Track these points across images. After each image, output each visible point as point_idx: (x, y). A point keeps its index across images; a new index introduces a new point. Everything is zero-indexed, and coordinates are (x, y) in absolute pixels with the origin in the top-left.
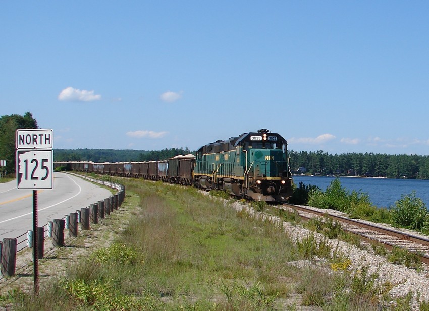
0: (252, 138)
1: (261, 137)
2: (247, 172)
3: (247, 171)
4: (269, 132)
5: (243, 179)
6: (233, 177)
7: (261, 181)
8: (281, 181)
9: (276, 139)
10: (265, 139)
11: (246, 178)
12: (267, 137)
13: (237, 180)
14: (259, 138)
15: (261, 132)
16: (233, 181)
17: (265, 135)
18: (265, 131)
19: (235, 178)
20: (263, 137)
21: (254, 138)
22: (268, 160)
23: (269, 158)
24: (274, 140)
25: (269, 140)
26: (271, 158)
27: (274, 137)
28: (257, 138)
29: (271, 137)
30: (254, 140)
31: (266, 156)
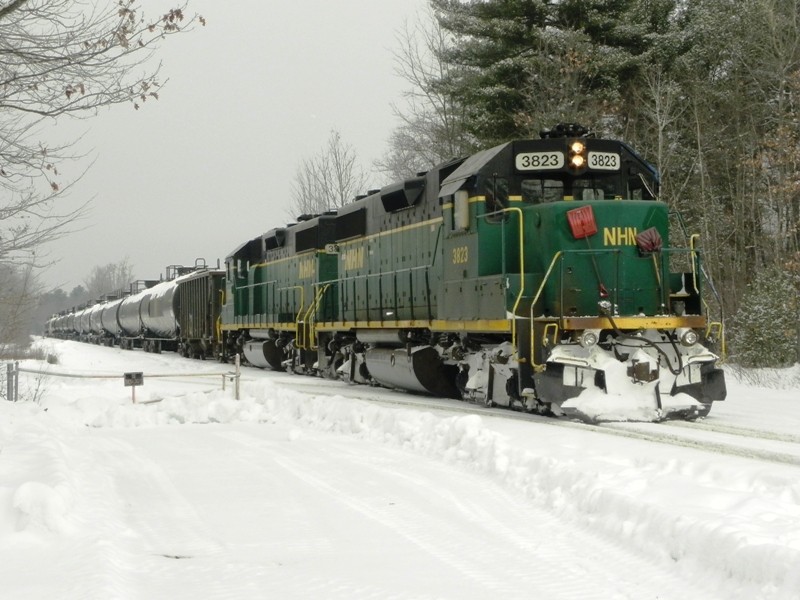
0: (521, 162)
1: (561, 156)
6: (421, 324)
9: (614, 162)
10: (578, 161)
12: (584, 154)
14: (555, 161)
17: (577, 147)
19: (440, 327)
20: (570, 154)
21: (531, 161)
22: (614, 243)
23: (620, 236)
24: (610, 168)
25: (591, 166)
26: (625, 236)
27: (610, 155)
28: (545, 159)
29: (598, 154)
30: (531, 168)
31: (606, 230)
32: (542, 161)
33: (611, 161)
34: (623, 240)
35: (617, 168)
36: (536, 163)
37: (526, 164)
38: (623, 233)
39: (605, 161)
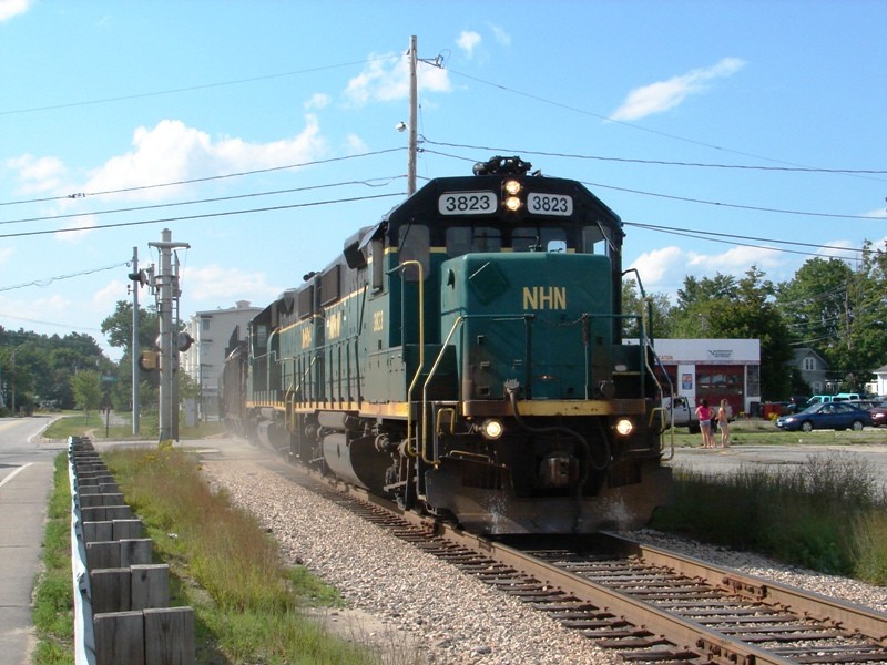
0: (444, 205)
1: (493, 197)
2: (422, 378)
3: (427, 369)
4: (529, 174)
5: (402, 411)
6: (355, 407)
7: (506, 421)
8: (614, 419)
9: (564, 206)
10: (513, 204)
11: (416, 410)
12: (522, 196)
13: (372, 420)
14: (486, 204)
15: (494, 174)
16: (356, 426)
17: (513, 187)
18: (516, 168)
19: (366, 410)
20: (503, 196)
21: (457, 203)
22: (535, 307)
23: (543, 298)
24: (560, 213)
25: (531, 210)
26: (550, 298)
27: (559, 197)
28: (474, 200)
29: (542, 196)
30: (457, 212)
31: (526, 290)
32: (470, 204)
33: (560, 205)
34: (546, 302)
35: (569, 213)
36: (463, 206)
37: (451, 207)
38: (546, 294)
39: (552, 204)
